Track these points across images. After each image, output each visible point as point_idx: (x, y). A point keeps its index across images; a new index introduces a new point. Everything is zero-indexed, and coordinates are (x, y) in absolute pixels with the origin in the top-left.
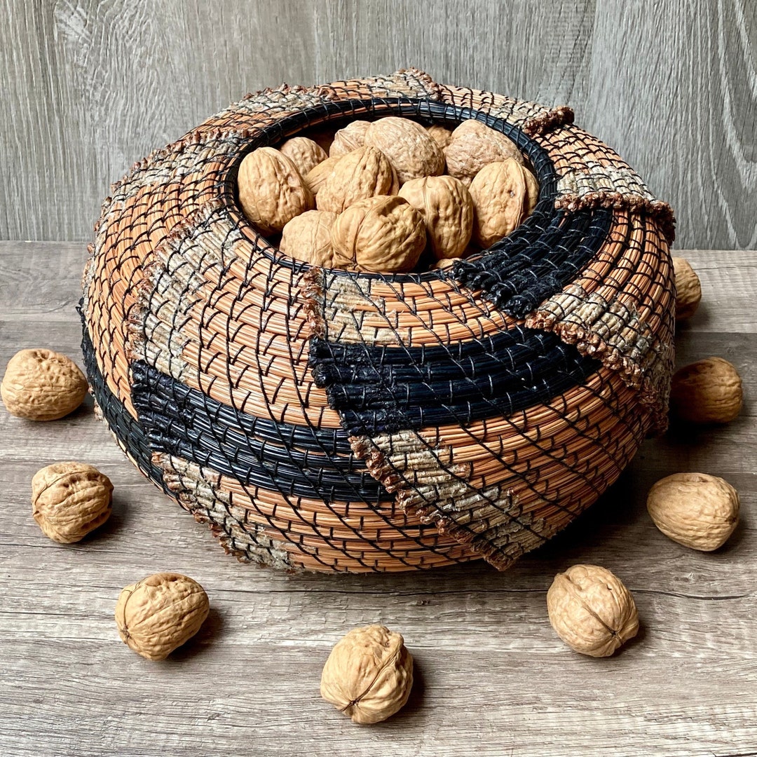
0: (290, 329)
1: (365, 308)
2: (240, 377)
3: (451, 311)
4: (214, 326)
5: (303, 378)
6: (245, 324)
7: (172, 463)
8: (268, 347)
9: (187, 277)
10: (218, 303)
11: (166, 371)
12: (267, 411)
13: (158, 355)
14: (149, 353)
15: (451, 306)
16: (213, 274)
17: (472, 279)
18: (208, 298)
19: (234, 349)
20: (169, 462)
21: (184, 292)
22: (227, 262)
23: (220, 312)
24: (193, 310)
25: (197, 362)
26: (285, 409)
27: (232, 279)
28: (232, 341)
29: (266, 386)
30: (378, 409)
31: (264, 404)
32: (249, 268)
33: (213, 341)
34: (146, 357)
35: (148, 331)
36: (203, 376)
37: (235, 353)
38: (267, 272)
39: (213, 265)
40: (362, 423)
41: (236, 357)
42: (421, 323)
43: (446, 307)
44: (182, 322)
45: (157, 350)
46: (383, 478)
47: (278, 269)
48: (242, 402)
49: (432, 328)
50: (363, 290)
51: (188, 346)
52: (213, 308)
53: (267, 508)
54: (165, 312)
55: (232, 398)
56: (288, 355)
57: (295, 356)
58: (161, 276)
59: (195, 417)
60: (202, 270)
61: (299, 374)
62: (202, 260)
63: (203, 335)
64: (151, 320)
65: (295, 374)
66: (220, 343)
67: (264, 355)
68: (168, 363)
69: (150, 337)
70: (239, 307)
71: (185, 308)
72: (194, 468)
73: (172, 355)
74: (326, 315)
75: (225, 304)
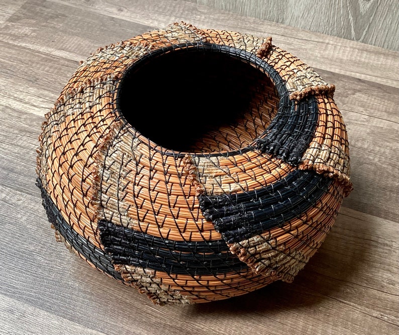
0: (185, 192)
1: (220, 174)
2: (164, 222)
3: (262, 167)
4: (142, 196)
5: (198, 217)
6: (158, 192)
7: (126, 269)
8: (175, 204)
9: (118, 170)
10: (140, 183)
11: (119, 223)
12: (182, 237)
13: (112, 215)
14: (106, 215)
15: (261, 165)
16: (131, 166)
17: (269, 149)
18: (134, 180)
19: (156, 207)
20: (124, 268)
21: (119, 179)
22: (138, 158)
23: (143, 187)
24: (128, 188)
25: (137, 217)
26: (191, 235)
27: (143, 167)
28: (154, 203)
29: (179, 225)
30: (240, 227)
31: (179, 234)
32: (150, 159)
33: (144, 204)
34: (105, 217)
35: (104, 203)
36: (141, 224)
37: (158, 209)
38: (161, 160)
39: (130, 161)
40: (234, 236)
41: (159, 211)
42: (250, 177)
43: (259, 166)
44: (123, 196)
45: (111, 213)
46: (247, 261)
47: (167, 158)
48: (167, 235)
49: (256, 179)
50: (216, 164)
51: (130, 209)
52: (138, 186)
53: (182, 283)
54: (111, 191)
55: (160, 233)
56: (187, 206)
57: (191, 206)
58: (103, 172)
59: (139, 245)
60: (124, 164)
61: (195, 215)
62: (123, 158)
63: (137, 202)
64: (104, 197)
65: (193, 216)
66: (147, 204)
67: (174, 208)
68: (119, 219)
69: (105, 206)
70: (153, 183)
71: (122, 188)
72: (140, 270)
73: (121, 215)
74: (202, 181)
75: (144, 182)
